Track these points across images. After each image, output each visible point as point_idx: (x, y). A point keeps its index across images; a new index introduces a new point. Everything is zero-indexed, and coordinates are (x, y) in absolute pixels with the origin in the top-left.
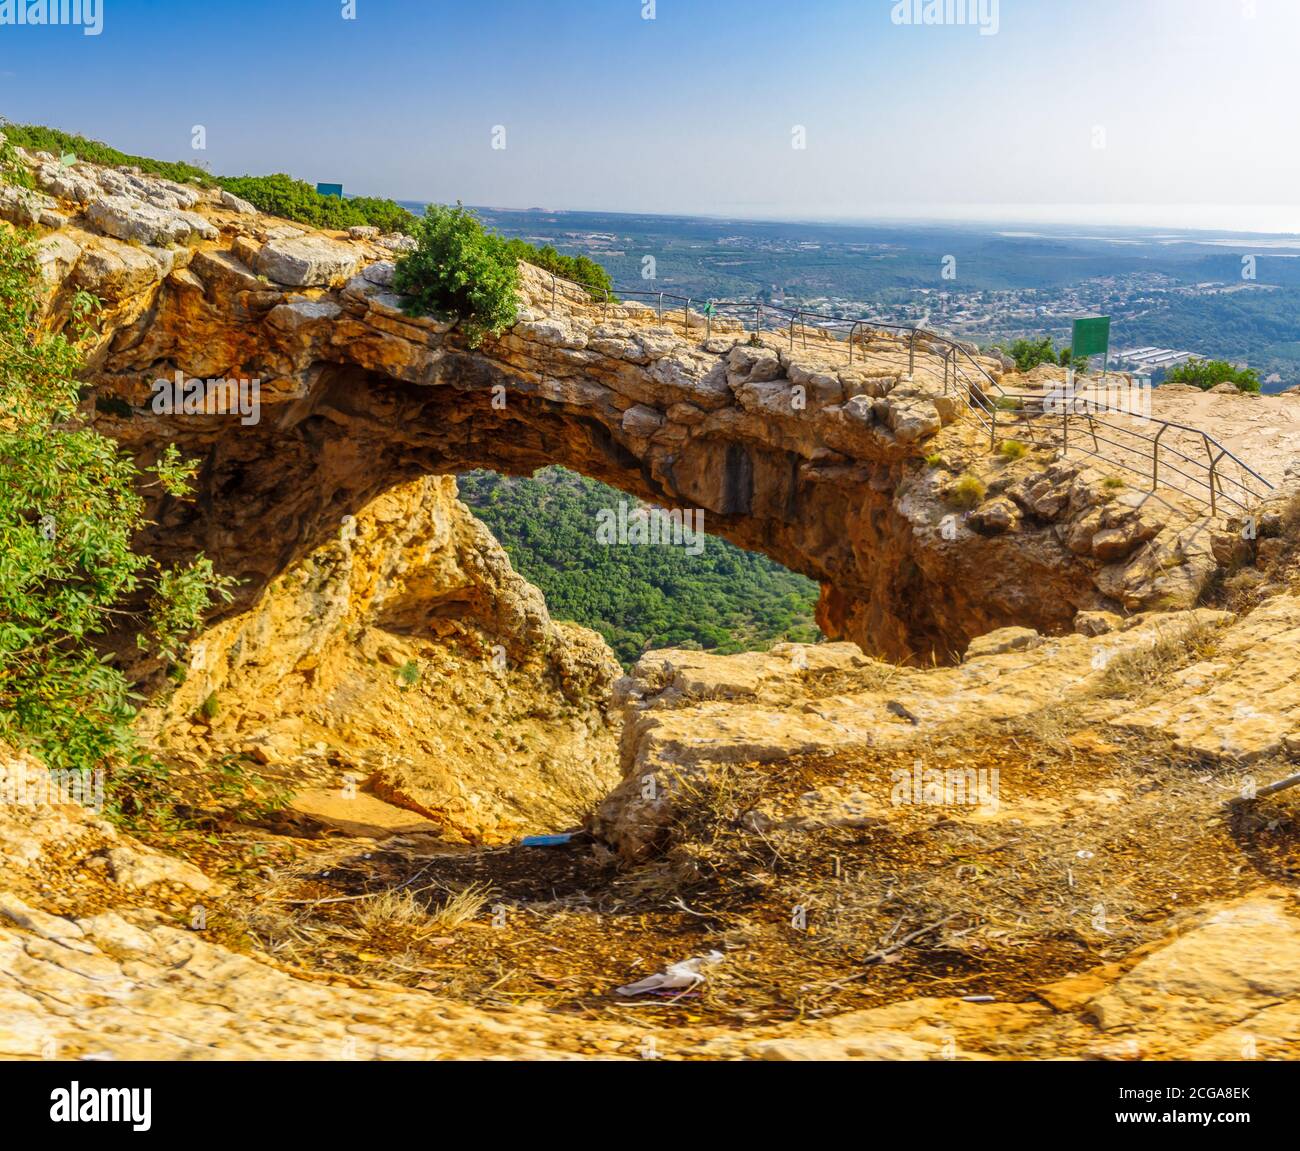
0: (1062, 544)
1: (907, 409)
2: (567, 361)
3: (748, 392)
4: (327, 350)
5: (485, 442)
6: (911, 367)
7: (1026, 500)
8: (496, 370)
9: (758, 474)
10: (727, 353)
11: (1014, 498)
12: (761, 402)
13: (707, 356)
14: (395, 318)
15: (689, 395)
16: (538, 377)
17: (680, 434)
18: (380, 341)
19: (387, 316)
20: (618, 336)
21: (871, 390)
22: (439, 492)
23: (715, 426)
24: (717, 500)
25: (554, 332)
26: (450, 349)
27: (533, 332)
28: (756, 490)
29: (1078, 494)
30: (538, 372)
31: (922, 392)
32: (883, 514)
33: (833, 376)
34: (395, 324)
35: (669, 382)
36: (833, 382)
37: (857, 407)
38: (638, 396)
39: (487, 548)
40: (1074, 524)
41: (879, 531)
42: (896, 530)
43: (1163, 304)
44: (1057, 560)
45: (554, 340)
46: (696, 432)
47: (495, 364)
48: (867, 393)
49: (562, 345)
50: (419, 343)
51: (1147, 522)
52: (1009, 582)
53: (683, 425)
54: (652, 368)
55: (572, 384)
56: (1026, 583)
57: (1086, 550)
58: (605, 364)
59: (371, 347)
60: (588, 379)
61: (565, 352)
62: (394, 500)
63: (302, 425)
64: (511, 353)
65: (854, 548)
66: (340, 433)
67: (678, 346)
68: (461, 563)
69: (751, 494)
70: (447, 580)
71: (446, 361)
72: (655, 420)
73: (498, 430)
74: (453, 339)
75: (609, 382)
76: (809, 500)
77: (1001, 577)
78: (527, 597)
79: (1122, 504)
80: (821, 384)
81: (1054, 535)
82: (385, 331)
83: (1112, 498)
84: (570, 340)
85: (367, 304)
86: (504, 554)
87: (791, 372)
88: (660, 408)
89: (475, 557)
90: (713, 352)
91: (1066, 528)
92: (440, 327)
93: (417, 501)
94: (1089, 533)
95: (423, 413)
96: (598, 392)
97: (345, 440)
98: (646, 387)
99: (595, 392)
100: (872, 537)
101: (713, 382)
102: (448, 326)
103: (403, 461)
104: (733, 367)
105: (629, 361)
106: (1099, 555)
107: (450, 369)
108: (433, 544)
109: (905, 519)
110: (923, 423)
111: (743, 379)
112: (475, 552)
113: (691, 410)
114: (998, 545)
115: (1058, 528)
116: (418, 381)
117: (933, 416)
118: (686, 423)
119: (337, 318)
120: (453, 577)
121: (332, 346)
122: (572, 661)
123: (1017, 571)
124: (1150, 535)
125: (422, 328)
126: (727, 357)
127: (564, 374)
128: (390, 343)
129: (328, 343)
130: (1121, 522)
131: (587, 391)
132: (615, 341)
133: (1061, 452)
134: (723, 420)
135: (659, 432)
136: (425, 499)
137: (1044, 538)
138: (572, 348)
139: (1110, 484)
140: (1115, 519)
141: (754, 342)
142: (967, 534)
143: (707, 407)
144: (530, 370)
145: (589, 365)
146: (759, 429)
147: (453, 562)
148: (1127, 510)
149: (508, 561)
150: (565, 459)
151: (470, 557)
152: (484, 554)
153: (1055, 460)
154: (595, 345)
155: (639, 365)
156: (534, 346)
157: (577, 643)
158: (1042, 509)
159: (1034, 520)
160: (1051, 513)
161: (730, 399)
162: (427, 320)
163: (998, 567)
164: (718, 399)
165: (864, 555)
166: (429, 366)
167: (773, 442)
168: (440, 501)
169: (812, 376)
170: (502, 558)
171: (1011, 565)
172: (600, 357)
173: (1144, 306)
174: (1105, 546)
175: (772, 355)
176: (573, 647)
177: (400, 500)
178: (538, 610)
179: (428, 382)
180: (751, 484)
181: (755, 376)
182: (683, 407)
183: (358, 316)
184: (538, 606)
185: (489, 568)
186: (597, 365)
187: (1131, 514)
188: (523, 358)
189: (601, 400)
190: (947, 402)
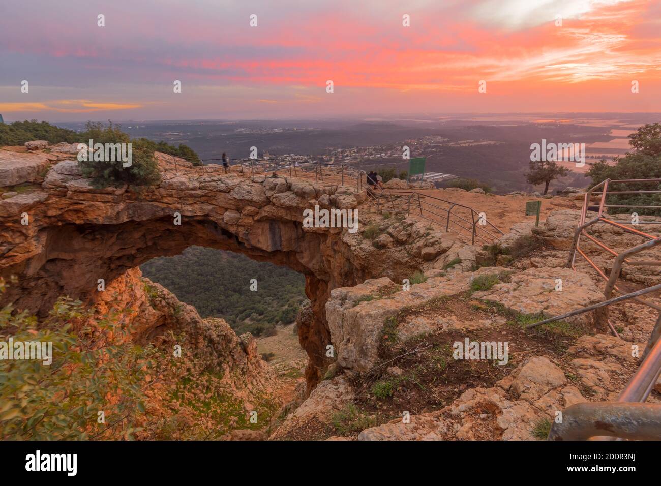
0: (408, 253)
1: (344, 199)
2: (191, 196)
3: (275, 198)
4: (47, 220)
5: (154, 244)
6: (343, 182)
7: (394, 234)
8: (157, 207)
9: (283, 233)
10: (263, 182)
11: (390, 234)
12: (282, 201)
13: (254, 184)
14: (89, 191)
15: (250, 202)
16: (179, 206)
17: (250, 220)
18: (83, 207)
19: (83, 192)
20: (213, 181)
21: (327, 192)
22: (132, 277)
23: (264, 214)
24: (268, 246)
25: (182, 183)
26: (128, 201)
27: (172, 185)
28: (283, 239)
29: (415, 232)
30: (179, 203)
31: (348, 191)
32: (336, 243)
33: (311, 187)
34: (89, 195)
35: (241, 198)
36: (312, 190)
37: (324, 199)
38: (227, 206)
39: (165, 295)
40: (414, 245)
41: (334, 250)
42: (343, 249)
43: (440, 151)
44: (406, 259)
45: (183, 187)
46: (256, 218)
47: (155, 204)
48: (326, 193)
49: (187, 188)
50: (109, 202)
51: (444, 245)
52: (388, 268)
53: (250, 216)
54: (231, 193)
55: (196, 206)
56: (394, 269)
57: (418, 255)
58: (210, 194)
59: (77, 211)
60: (202, 203)
61: (190, 192)
62: (111, 289)
63: (43, 268)
64: (162, 197)
65: (324, 258)
66: (71, 263)
67: (241, 181)
68: (155, 306)
69: (281, 241)
70: (151, 318)
71: (127, 208)
72: (237, 215)
73: (160, 236)
74: (127, 196)
75: (214, 202)
76: (303, 241)
77: (385, 266)
78: (189, 312)
79: (433, 237)
80: (307, 191)
81: (405, 248)
82: (84, 200)
83: (428, 234)
84: (191, 186)
85: (65, 187)
86: (173, 295)
87: (293, 187)
88: (239, 210)
89: (161, 301)
90: (257, 182)
91: (410, 246)
92: (119, 191)
93: (123, 285)
94: (420, 248)
95: (117, 239)
96: (210, 207)
97: (76, 267)
98: (230, 202)
99: (207, 208)
100: (332, 253)
101: (260, 196)
102: (123, 190)
103: (113, 266)
104: (268, 187)
105: (221, 191)
106: (424, 258)
107: (130, 212)
108: (139, 303)
109: (347, 244)
110: (351, 204)
111: (273, 192)
112: (160, 299)
113: (253, 209)
114: (384, 253)
115: (406, 246)
116: (115, 222)
117: (355, 201)
118: (250, 215)
119: (47, 200)
120: (154, 315)
121: (50, 217)
122: (215, 336)
123: (391, 264)
124: (445, 251)
125: (108, 193)
126: (264, 184)
127: (191, 202)
128: (90, 206)
129: (46, 216)
130: (433, 244)
131: (204, 208)
132: (212, 183)
133: (407, 215)
134: (267, 210)
135: (240, 221)
136: (126, 282)
137: (401, 250)
138: (192, 189)
139: (427, 229)
140: (430, 243)
141: (275, 176)
142: (372, 248)
143: (260, 206)
144: (174, 203)
145: (203, 196)
146: (282, 213)
147: (151, 308)
148: (435, 239)
149: (176, 298)
150: (196, 242)
151: (158, 302)
152: (164, 299)
153: (405, 219)
154: (203, 186)
155: (225, 192)
156: (174, 192)
157: (215, 327)
158: (400, 238)
159: (398, 242)
160: (404, 240)
161: (268, 201)
162: (110, 189)
163: (383, 262)
164: (264, 202)
165: (329, 261)
166: (118, 213)
167: (289, 218)
168: (135, 281)
169: (303, 188)
170: (172, 298)
171: (389, 261)
172: (207, 191)
173: (431, 152)
174: (425, 254)
175: (284, 181)
176: (215, 329)
177: (114, 288)
178: (195, 316)
179: (120, 221)
180: (280, 237)
181: (278, 190)
182: (249, 208)
183: (63, 194)
184: (195, 314)
185: (168, 304)
186: (206, 195)
187: (437, 241)
188: (169, 198)
189: (212, 211)
190: (358, 195)
